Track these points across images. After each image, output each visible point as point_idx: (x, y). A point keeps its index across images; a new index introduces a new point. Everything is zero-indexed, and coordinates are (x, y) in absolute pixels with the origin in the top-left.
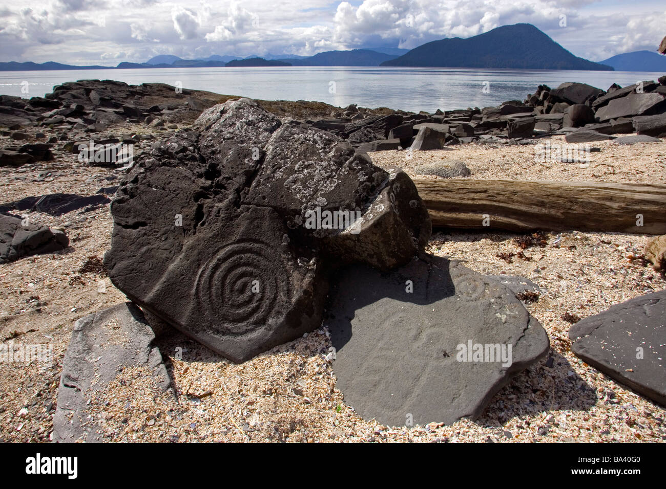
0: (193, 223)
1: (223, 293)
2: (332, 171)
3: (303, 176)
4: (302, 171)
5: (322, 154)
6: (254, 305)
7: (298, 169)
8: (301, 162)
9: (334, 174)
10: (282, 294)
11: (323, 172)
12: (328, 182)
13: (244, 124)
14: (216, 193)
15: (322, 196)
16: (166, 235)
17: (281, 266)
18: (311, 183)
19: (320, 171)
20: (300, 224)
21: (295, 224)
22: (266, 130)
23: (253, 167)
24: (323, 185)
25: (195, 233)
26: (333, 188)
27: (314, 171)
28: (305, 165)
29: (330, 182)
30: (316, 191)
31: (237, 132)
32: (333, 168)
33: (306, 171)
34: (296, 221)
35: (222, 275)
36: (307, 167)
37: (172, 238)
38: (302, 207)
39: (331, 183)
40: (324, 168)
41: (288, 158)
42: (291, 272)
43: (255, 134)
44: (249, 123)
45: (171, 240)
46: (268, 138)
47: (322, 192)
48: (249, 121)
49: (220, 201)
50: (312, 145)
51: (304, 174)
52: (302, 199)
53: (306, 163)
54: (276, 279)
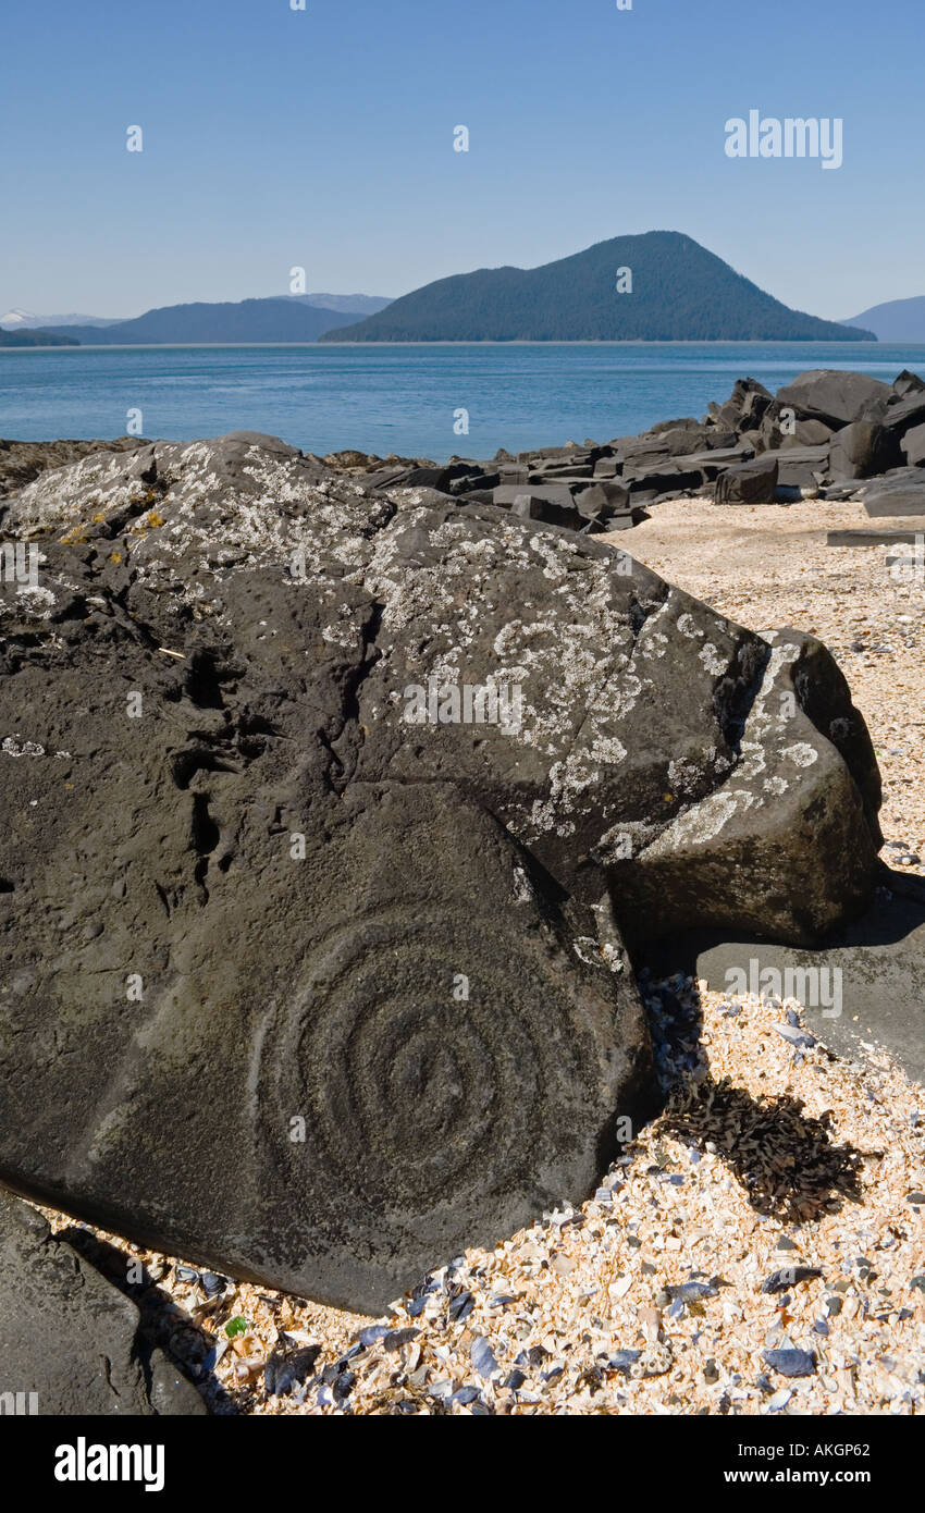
0: (190, 863)
1: (356, 1104)
2: (616, 650)
3: (526, 673)
4: (519, 655)
5: (571, 599)
6: (477, 1125)
7: (506, 649)
8: (507, 626)
9: (624, 658)
10: (560, 1073)
11: (588, 656)
12: (611, 687)
13: (272, 514)
14: (251, 752)
15: (607, 730)
16: (96, 917)
17: (535, 979)
18: (560, 696)
19: (577, 652)
20: (548, 827)
21: (530, 830)
22: (349, 530)
23: (354, 650)
24: (597, 697)
25: (204, 899)
26: (633, 704)
27: (560, 655)
28: (524, 638)
29: (619, 683)
30: (581, 717)
31: (255, 538)
32: (617, 639)
33: (530, 656)
34: (534, 820)
35: (339, 1035)
36: (534, 642)
37: (122, 927)
38: (553, 774)
39: (622, 690)
40: (587, 644)
41: (461, 617)
42: (571, 994)
43: (317, 543)
44: (288, 511)
45: (120, 935)
46: (367, 555)
47: (604, 720)
48: (287, 504)
49: (272, 775)
50: (528, 572)
51: (528, 667)
52: (545, 747)
53: (526, 631)
54: (526, 1024)
